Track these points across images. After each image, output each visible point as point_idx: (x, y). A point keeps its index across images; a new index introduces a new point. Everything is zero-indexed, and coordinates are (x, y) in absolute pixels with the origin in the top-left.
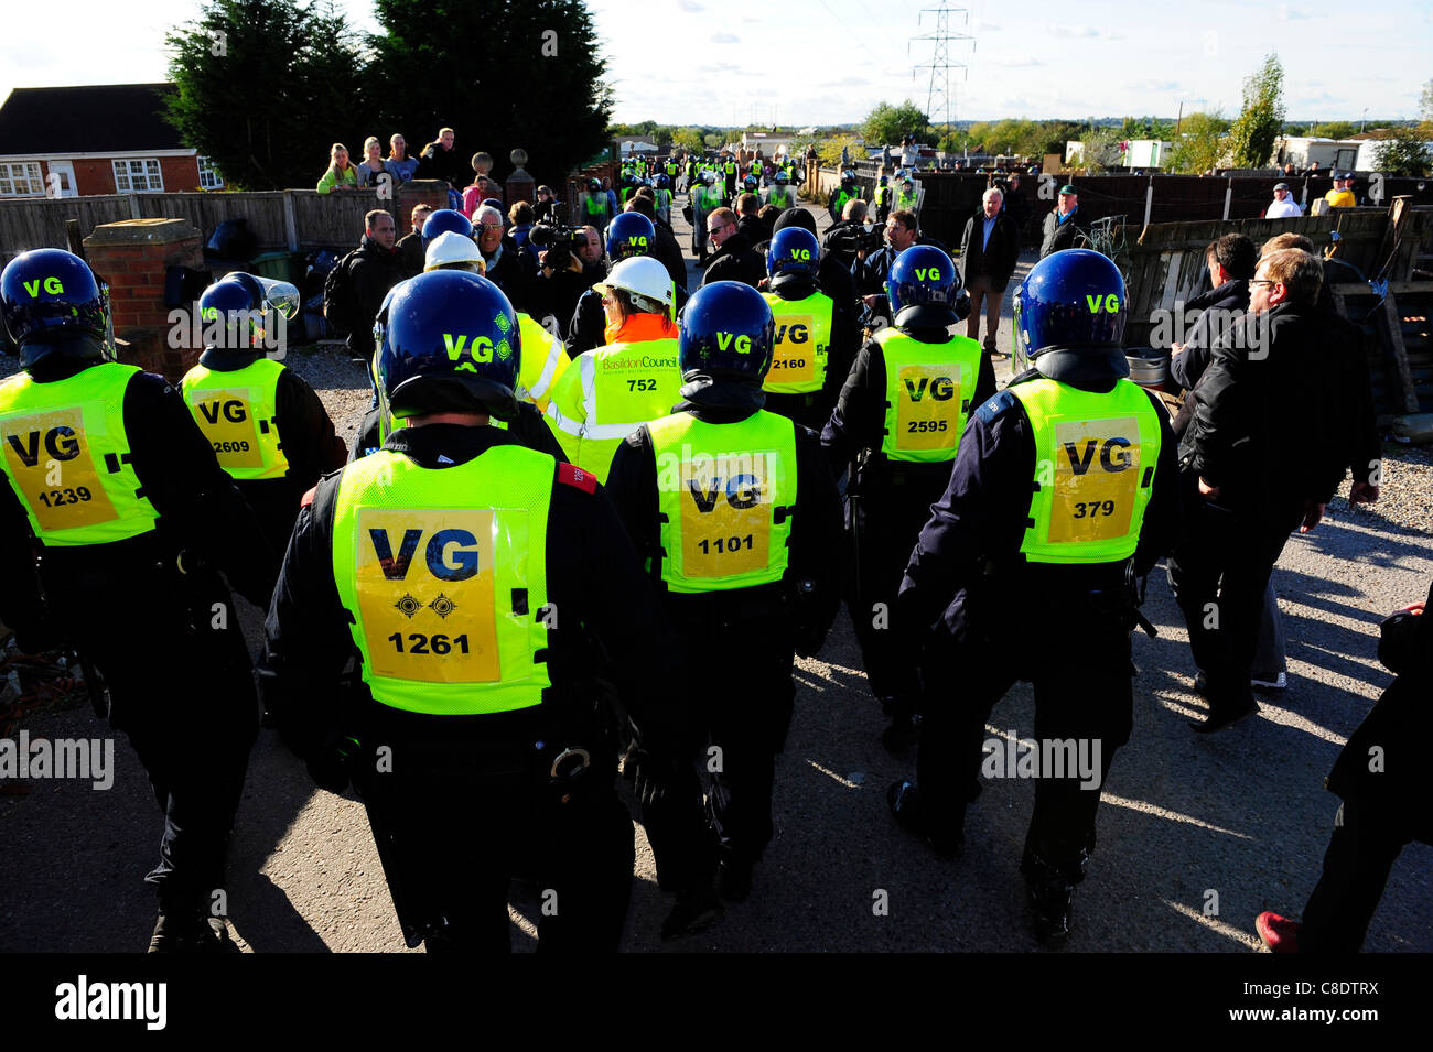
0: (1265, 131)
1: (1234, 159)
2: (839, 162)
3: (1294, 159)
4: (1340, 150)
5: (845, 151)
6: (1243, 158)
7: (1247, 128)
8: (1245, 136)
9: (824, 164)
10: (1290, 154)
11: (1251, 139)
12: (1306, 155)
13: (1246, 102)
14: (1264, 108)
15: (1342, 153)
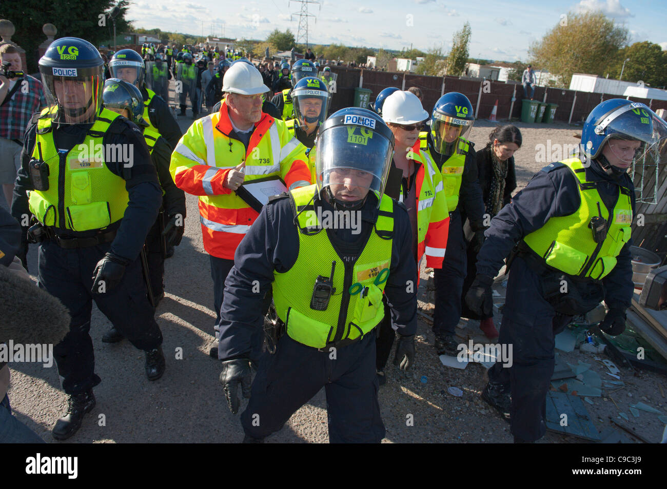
0: (461, 59)
1: (448, 71)
2: (264, 56)
3: (473, 73)
4: (492, 71)
5: (268, 50)
6: (452, 71)
7: (454, 57)
8: (453, 61)
9: (255, 57)
10: (471, 71)
11: (456, 62)
12: (478, 72)
13: (454, 45)
14: (462, 48)
15: (493, 72)
